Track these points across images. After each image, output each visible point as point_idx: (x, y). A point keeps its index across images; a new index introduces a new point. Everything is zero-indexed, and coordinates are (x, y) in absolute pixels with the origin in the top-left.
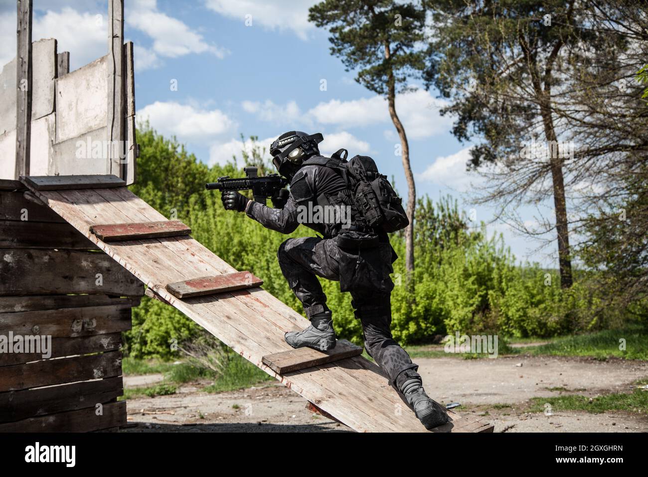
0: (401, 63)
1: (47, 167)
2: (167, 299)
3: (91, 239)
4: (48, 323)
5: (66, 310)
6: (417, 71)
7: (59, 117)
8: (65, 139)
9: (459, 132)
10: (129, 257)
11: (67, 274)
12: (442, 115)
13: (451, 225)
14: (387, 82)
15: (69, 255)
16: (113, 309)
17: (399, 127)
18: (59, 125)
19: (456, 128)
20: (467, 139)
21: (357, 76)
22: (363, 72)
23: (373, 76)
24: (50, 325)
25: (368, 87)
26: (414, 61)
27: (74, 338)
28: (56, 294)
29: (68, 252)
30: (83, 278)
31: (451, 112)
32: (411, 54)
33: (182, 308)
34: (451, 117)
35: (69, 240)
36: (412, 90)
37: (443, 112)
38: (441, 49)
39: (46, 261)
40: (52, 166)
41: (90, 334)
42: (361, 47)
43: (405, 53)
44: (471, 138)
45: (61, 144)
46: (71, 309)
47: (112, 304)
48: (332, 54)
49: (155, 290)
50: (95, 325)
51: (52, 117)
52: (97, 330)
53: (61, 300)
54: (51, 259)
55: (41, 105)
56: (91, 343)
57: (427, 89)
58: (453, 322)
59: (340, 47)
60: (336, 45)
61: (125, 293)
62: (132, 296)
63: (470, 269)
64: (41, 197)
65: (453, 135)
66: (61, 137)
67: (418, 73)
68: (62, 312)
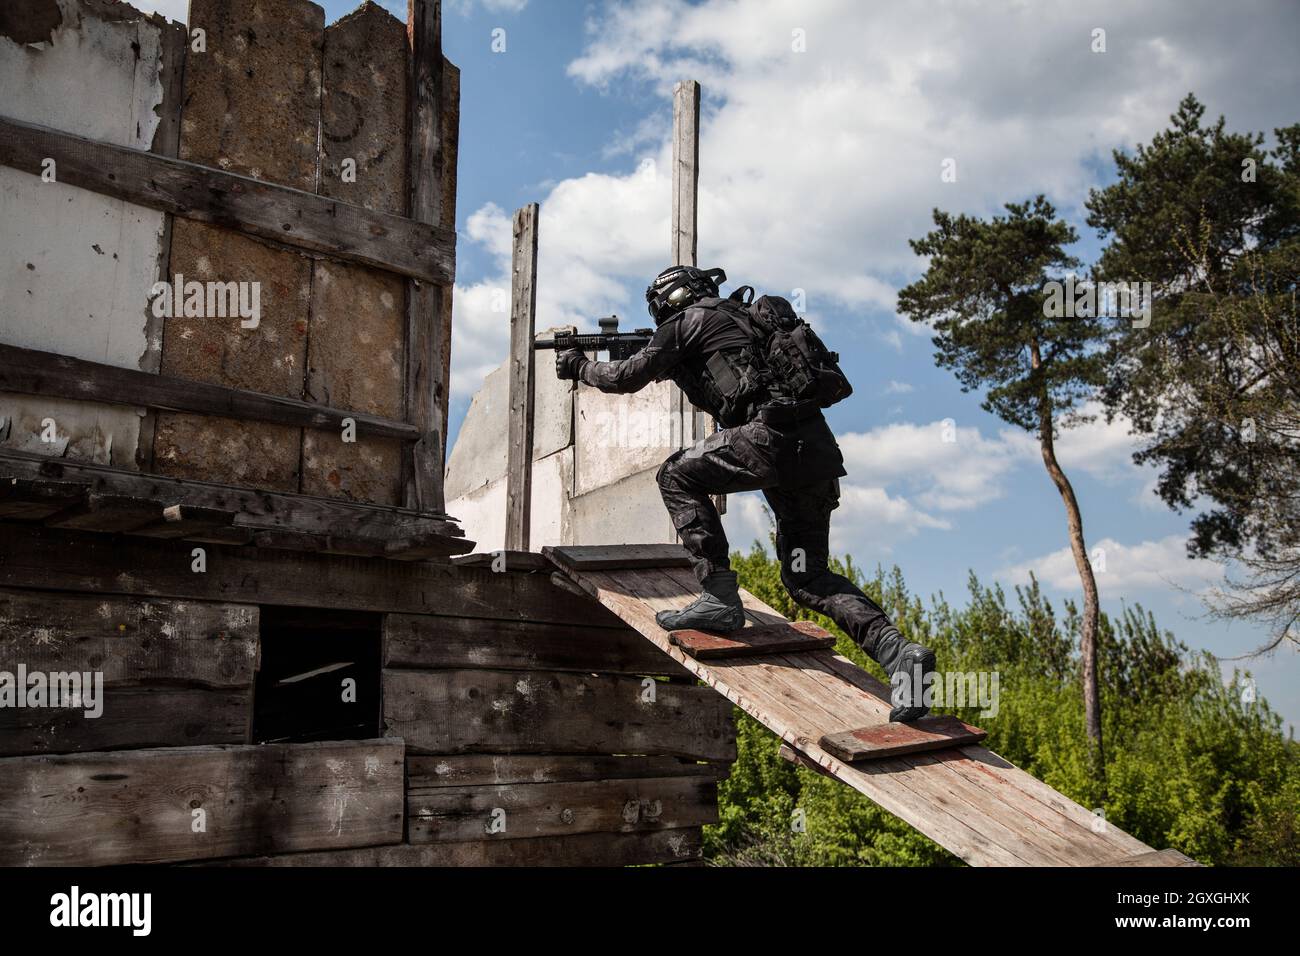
0: (1063, 374)
1: (559, 537)
2: (824, 763)
3: (672, 654)
4: (586, 804)
5: (613, 782)
6: (1092, 387)
7: (580, 452)
8: (591, 488)
9: (1171, 490)
10: (743, 687)
11: (614, 718)
12: (1138, 463)
13: (1150, 659)
14: (1039, 409)
15: (616, 684)
16: (686, 784)
17: (1062, 481)
18: (580, 464)
19: (1165, 484)
20: (1187, 503)
21: (985, 400)
22: (995, 392)
23: (1014, 399)
24: (589, 809)
25: (1005, 418)
26: (1087, 371)
27: (626, 834)
28: (597, 753)
29: (614, 678)
30: (639, 725)
31: (1154, 457)
32: (1080, 359)
33: (855, 780)
34: (1155, 466)
35: (615, 657)
36: (1085, 419)
37: (1139, 458)
38: (1132, 351)
39: (581, 693)
40: (568, 533)
41: (652, 829)
42: (991, 351)
43: (1069, 358)
44: (1194, 502)
45: (585, 498)
46: (620, 781)
47: (685, 774)
48: (938, 365)
49: (799, 746)
50: (659, 811)
51: (568, 454)
52: (662, 821)
53: (605, 764)
54: (588, 690)
55: (549, 435)
56: (653, 846)
57: (1110, 418)
58: (1183, 836)
59: (952, 353)
60: (944, 350)
61: (707, 755)
62: (718, 761)
63: (1199, 741)
64: (581, 582)
65: (1159, 497)
66: (584, 484)
67: (1097, 391)
68: (607, 786)
